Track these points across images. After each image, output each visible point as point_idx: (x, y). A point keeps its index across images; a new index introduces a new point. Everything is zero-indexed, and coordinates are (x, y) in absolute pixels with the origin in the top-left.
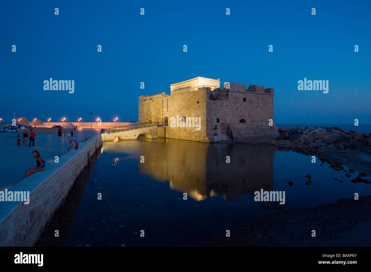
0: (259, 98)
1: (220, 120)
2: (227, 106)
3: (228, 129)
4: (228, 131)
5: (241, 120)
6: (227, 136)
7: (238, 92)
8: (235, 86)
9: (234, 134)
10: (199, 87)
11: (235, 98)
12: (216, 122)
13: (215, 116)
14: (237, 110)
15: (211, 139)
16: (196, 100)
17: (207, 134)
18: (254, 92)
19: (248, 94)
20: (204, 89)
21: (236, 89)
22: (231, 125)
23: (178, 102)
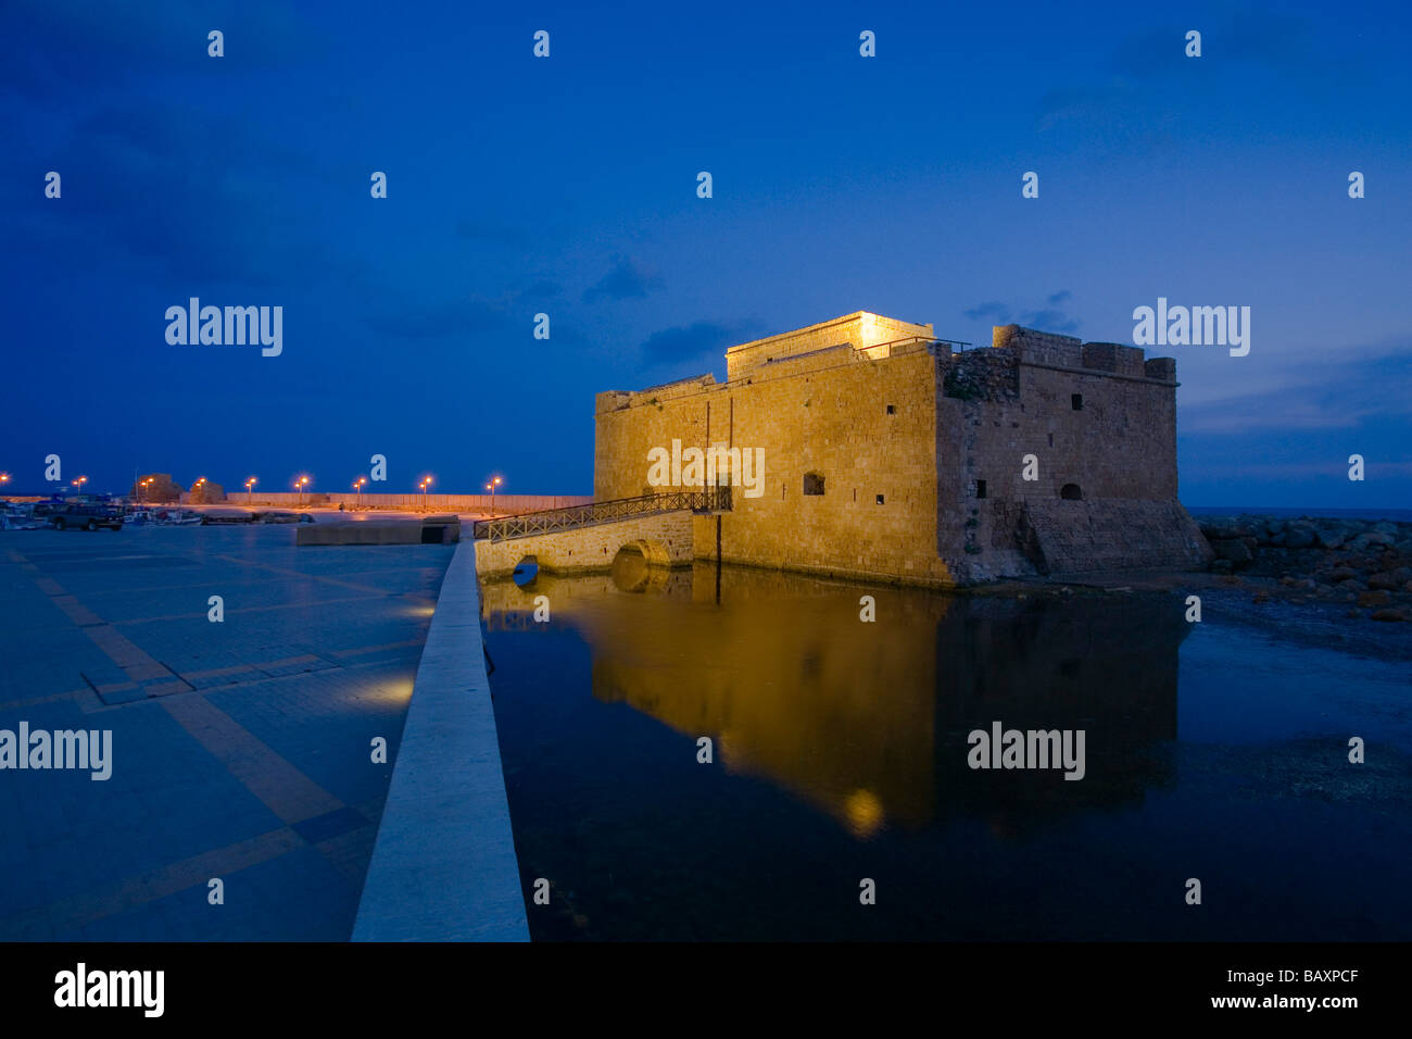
0: (1125, 398)
1: (989, 487)
2: (1015, 425)
3: (1021, 524)
4: (1019, 533)
5: (1063, 489)
6: (1017, 557)
7: (1055, 369)
8: (1042, 343)
9: (1049, 547)
10: (893, 345)
11: (1042, 395)
12: (975, 493)
13: (970, 471)
14: (1051, 445)
15: (957, 568)
16: (879, 399)
17: (943, 548)
18: (1110, 370)
19: (1088, 379)
20: (924, 352)
21: (1046, 356)
22: (1032, 509)
23: (785, 409)
